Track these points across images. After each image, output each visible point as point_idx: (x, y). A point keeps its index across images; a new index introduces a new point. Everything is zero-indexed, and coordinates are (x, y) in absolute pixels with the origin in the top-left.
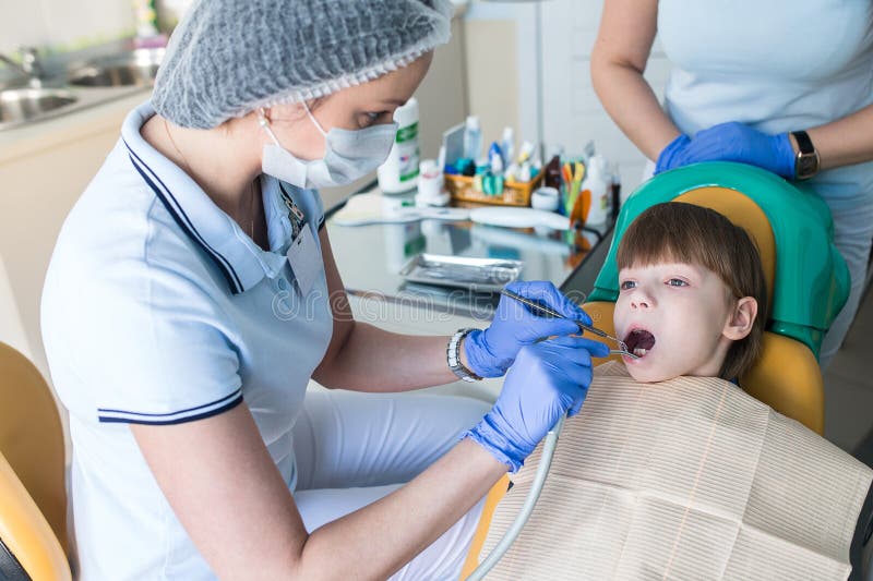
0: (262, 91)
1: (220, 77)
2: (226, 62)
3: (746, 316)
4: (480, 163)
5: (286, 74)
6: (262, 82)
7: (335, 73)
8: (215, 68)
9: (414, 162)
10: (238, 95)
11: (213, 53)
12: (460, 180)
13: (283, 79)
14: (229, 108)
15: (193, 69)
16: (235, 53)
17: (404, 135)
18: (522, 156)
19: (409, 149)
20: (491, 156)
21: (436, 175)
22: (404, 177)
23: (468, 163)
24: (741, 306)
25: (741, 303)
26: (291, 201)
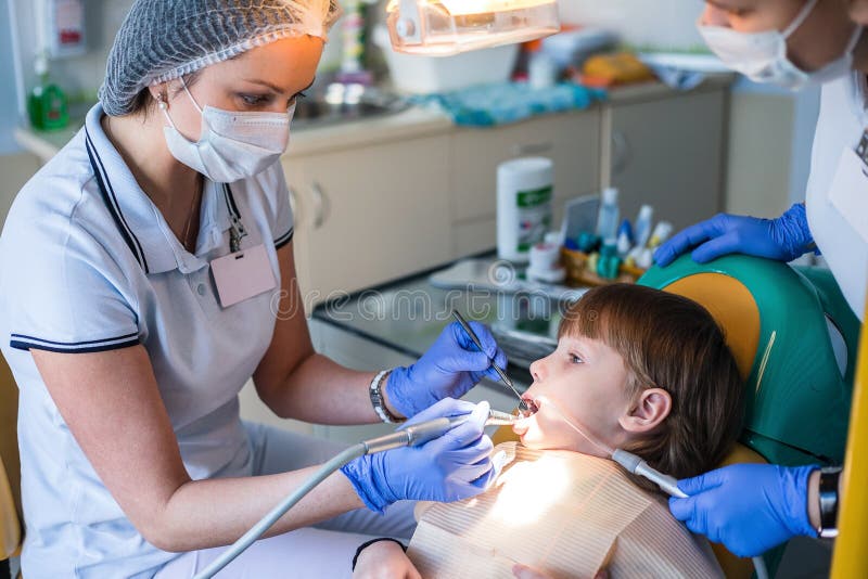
3: (654, 407)
4: (609, 242)
9: (539, 230)
12: (578, 257)
17: (529, 199)
18: (654, 241)
19: (534, 216)
20: (618, 235)
21: (551, 246)
22: (523, 247)
23: (593, 240)
24: (649, 397)
25: (647, 393)
26: (239, 217)
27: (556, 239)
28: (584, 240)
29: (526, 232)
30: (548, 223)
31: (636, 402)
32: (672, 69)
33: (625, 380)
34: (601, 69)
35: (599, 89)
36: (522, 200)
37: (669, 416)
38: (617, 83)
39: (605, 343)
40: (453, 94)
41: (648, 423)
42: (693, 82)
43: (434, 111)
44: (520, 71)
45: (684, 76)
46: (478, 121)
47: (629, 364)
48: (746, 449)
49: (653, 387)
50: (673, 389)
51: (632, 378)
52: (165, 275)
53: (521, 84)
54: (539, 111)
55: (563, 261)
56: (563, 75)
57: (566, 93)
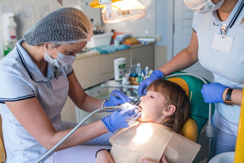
0: (45, 40)
1: (38, 35)
2: (40, 33)
3: (171, 109)
4: (139, 75)
5: (51, 38)
6: (46, 38)
7: (62, 40)
8: (38, 34)
9: (124, 73)
10: (40, 40)
11: (38, 31)
12: (133, 79)
13: (50, 39)
14: (38, 43)
15: (34, 33)
16: (42, 31)
17: (121, 67)
18: (149, 74)
19: (122, 70)
20: (141, 73)
21: (127, 77)
22: (121, 77)
23: (136, 75)
24: (170, 107)
25: (170, 106)
26: (57, 69)
27: (128, 75)
28: (134, 75)
29: (121, 74)
30: (125, 72)
31: (167, 108)
32: (143, 41)
33: (165, 102)
34: (129, 41)
35: (129, 46)
36: (120, 67)
37: (175, 112)
38: (132, 44)
39: (160, 93)
40: (99, 47)
41: (170, 113)
42: (147, 43)
43: (95, 51)
44: (112, 43)
45: (145, 42)
46: (105, 53)
47: (166, 98)
48: (191, 119)
49: (172, 104)
50: (176, 105)
51: (167, 102)
52: (39, 82)
53: (113, 45)
54: (117, 50)
55: (130, 80)
56: (121, 43)
57: (122, 47)
